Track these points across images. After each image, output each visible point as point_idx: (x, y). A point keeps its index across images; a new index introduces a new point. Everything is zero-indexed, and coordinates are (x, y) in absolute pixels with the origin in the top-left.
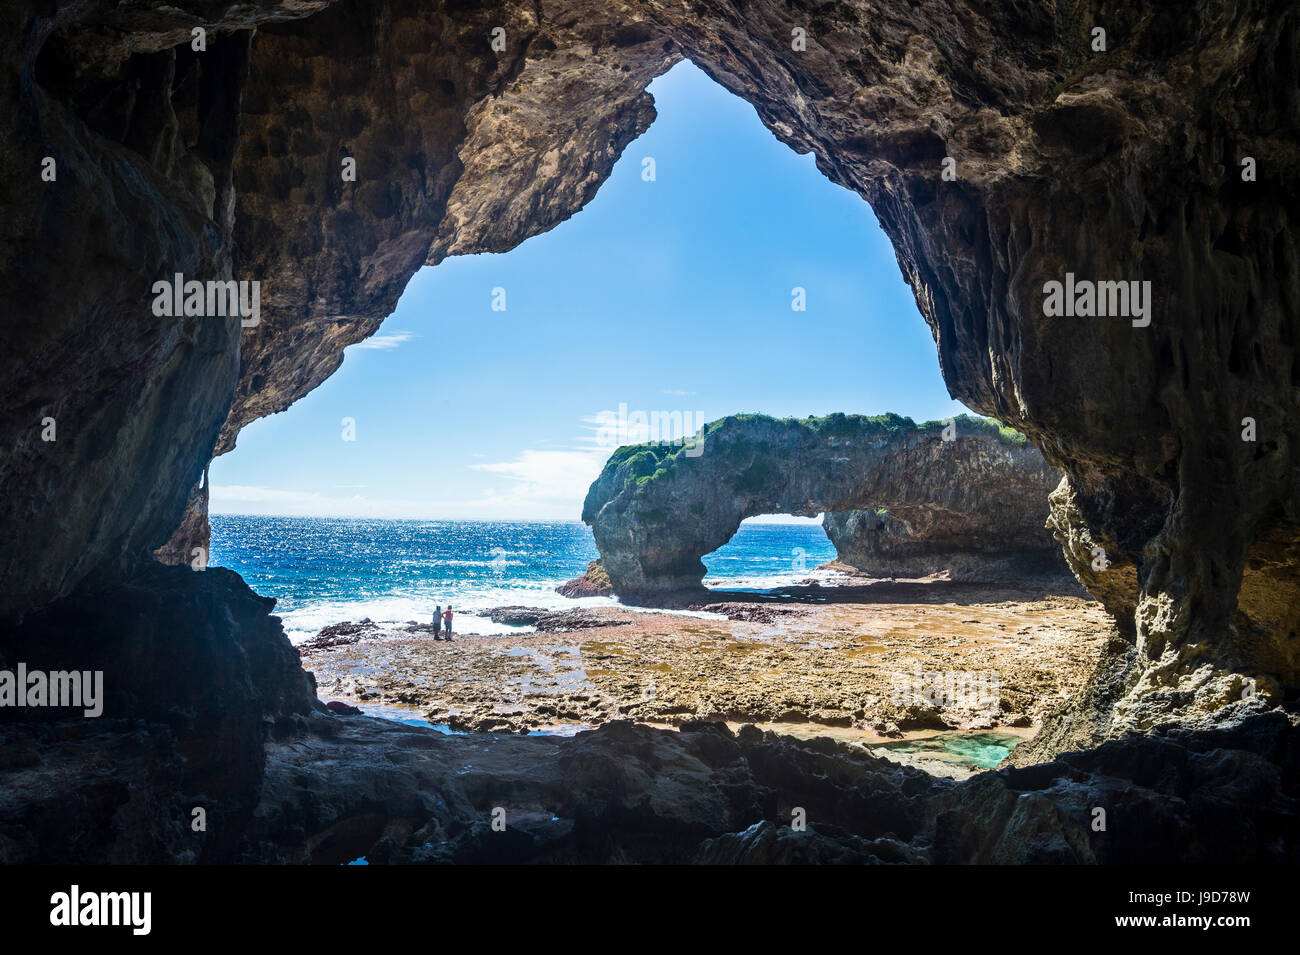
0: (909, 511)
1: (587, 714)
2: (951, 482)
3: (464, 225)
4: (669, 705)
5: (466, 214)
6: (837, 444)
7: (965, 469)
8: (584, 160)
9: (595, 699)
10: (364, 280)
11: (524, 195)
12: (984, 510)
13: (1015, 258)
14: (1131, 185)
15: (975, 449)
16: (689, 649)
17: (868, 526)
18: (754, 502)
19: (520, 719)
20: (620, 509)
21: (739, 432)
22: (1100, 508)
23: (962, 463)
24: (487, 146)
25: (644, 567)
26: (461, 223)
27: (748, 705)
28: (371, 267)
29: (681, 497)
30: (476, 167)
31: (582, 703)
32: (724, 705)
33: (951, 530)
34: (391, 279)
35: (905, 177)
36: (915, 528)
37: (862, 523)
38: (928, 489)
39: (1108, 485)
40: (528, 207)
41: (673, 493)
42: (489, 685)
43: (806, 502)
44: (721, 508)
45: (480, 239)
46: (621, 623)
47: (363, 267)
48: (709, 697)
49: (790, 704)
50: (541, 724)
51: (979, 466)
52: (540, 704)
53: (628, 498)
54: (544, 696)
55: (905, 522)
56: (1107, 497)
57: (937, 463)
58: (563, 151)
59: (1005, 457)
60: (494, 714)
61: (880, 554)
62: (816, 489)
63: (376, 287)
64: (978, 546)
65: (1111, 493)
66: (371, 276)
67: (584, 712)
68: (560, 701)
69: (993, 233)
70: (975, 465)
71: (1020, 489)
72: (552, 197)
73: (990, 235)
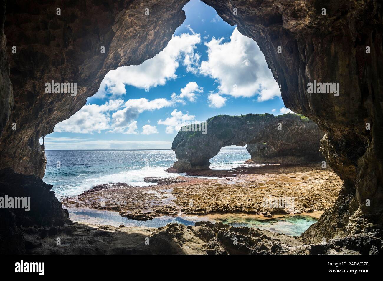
0: (273, 143)
1: (171, 212)
2: (286, 134)
3: (123, 56)
4: (197, 209)
5: (123, 52)
6: (250, 123)
7: (290, 130)
8: (163, 33)
9: (174, 207)
10: (81, 74)
11: (143, 46)
12: (296, 142)
13: (308, 57)
14: (352, 27)
15: (293, 123)
16: (204, 189)
17: (260, 148)
18: (224, 142)
19: (150, 215)
20: (183, 145)
21: (219, 120)
22: (340, 145)
23: (289, 128)
24: (128, 28)
25: (191, 163)
26: (122, 55)
27: (223, 208)
28: (83, 69)
29: (202, 141)
30: (125, 36)
31: (170, 209)
32: (215, 208)
33: (286, 148)
34: (91, 73)
35: (268, 30)
36: (275, 148)
37: (259, 147)
38: (279, 136)
39: (343, 137)
40: (145, 50)
41: (199, 140)
42: (140, 203)
43: (241, 142)
44: (214, 144)
45: (129, 61)
46: (184, 181)
47: (79, 69)
48: (210, 206)
49: (236, 207)
50: (156, 216)
51: (294, 129)
52: (156, 209)
53: (185, 142)
54: (158, 207)
55: (272, 147)
56: (342, 142)
58: (155, 31)
59: (303, 126)
60: (141, 213)
61: (264, 157)
62: (244, 137)
63: (86, 76)
64: (295, 153)
65: (344, 140)
66: (83, 72)
67: (170, 211)
68: (163, 208)
69: (300, 48)
70: (293, 128)
71: (308, 136)
72: (153, 46)
73: (299, 49)
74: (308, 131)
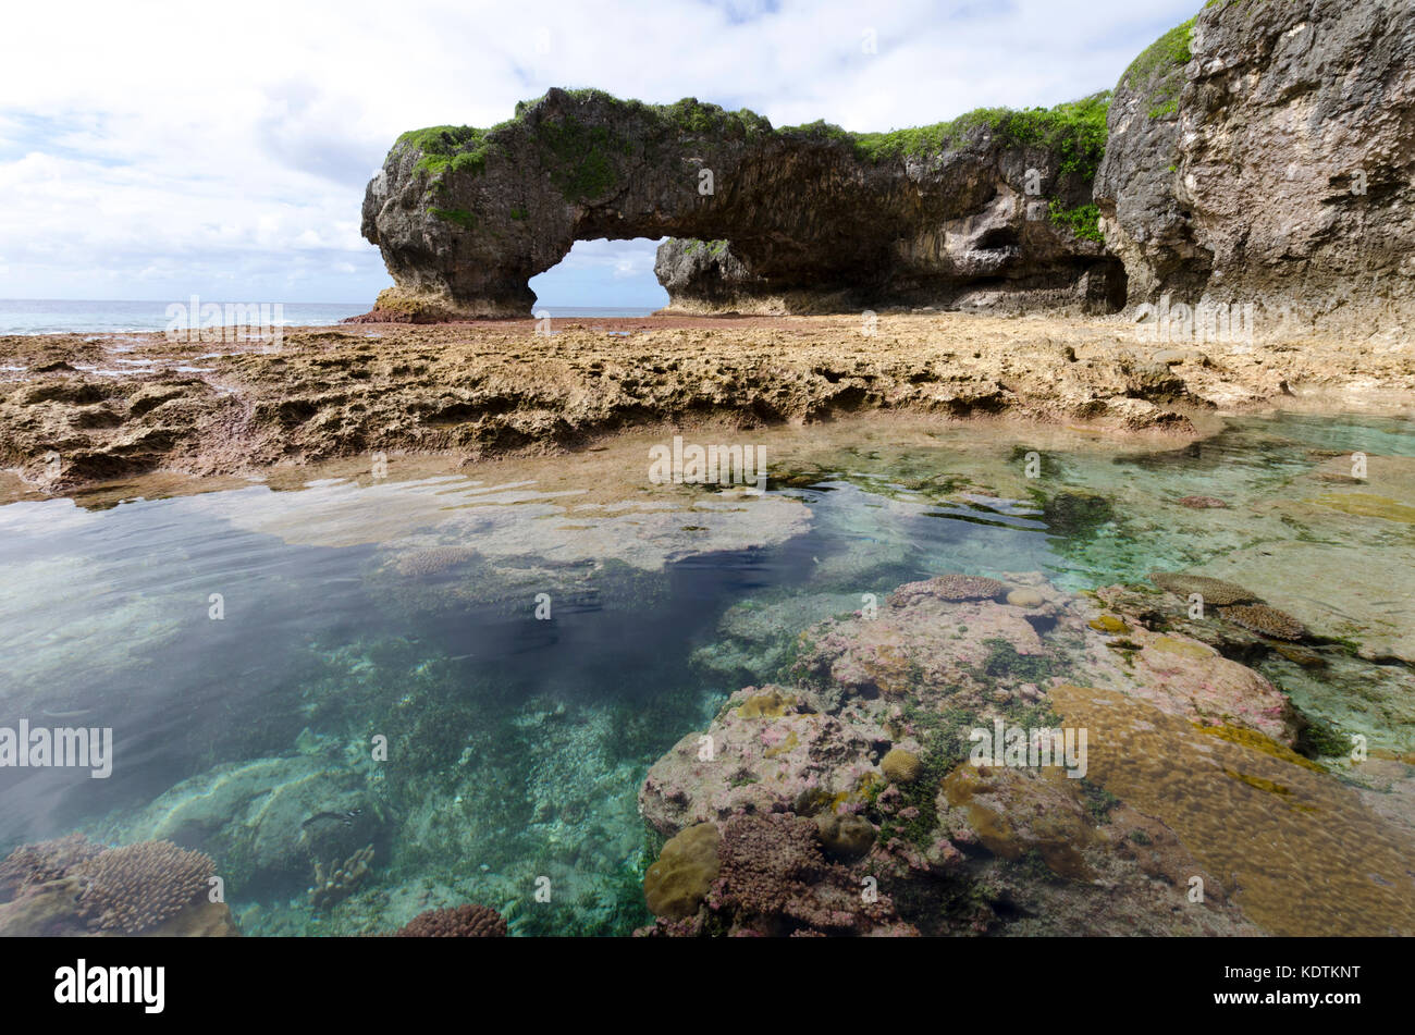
2: (798, 207)
6: (689, 138)
7: (814, 191)
12: (824, 241)
15: (828, 165)
17: (702, 268)
18: (591, 209)
20: (409, 205)
21: (566, 110)
23: (811, 183)
27: (723, 381)
29: (495, 195)
37: (696, 264)
38: (775, 215)
41: (483, 190)
43: (653, 214)
51: (829, 186)
53: (419, 190)
57: (788, 181)
59: (856, 177)
62: (664, 196)
64: (811, 282)
70: (824, 185)
71: (863, 216)
74: (868, 199)
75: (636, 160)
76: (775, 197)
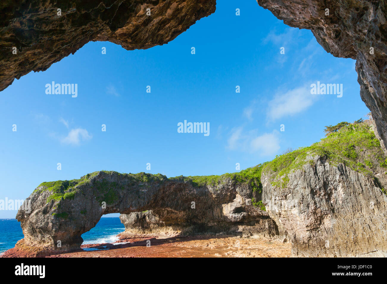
0: (159, 210)
2: (176, 200)
6: (142, 184)
7: (180, 195)
11: (158, 19)
15: (185, 188)
17: (139, 217)
18: (109, 208)
20: (45, 212)
21: (104, 178)
23: (179, 193)
29: (76, 206)
33: (172, 217)
37: (137, 216)
38: (168, 203)
43: (129, 208)
44: (94, 211)
51: (185, 194)
53: (50, 207)
55: (157, 215)
57: (172, 193)
59: (194, 191)
62: (134, 202)
64: (180, 223)
70: (184, 194)
74: (198, 197)
75: (125, 192)
76: (168, 197)
